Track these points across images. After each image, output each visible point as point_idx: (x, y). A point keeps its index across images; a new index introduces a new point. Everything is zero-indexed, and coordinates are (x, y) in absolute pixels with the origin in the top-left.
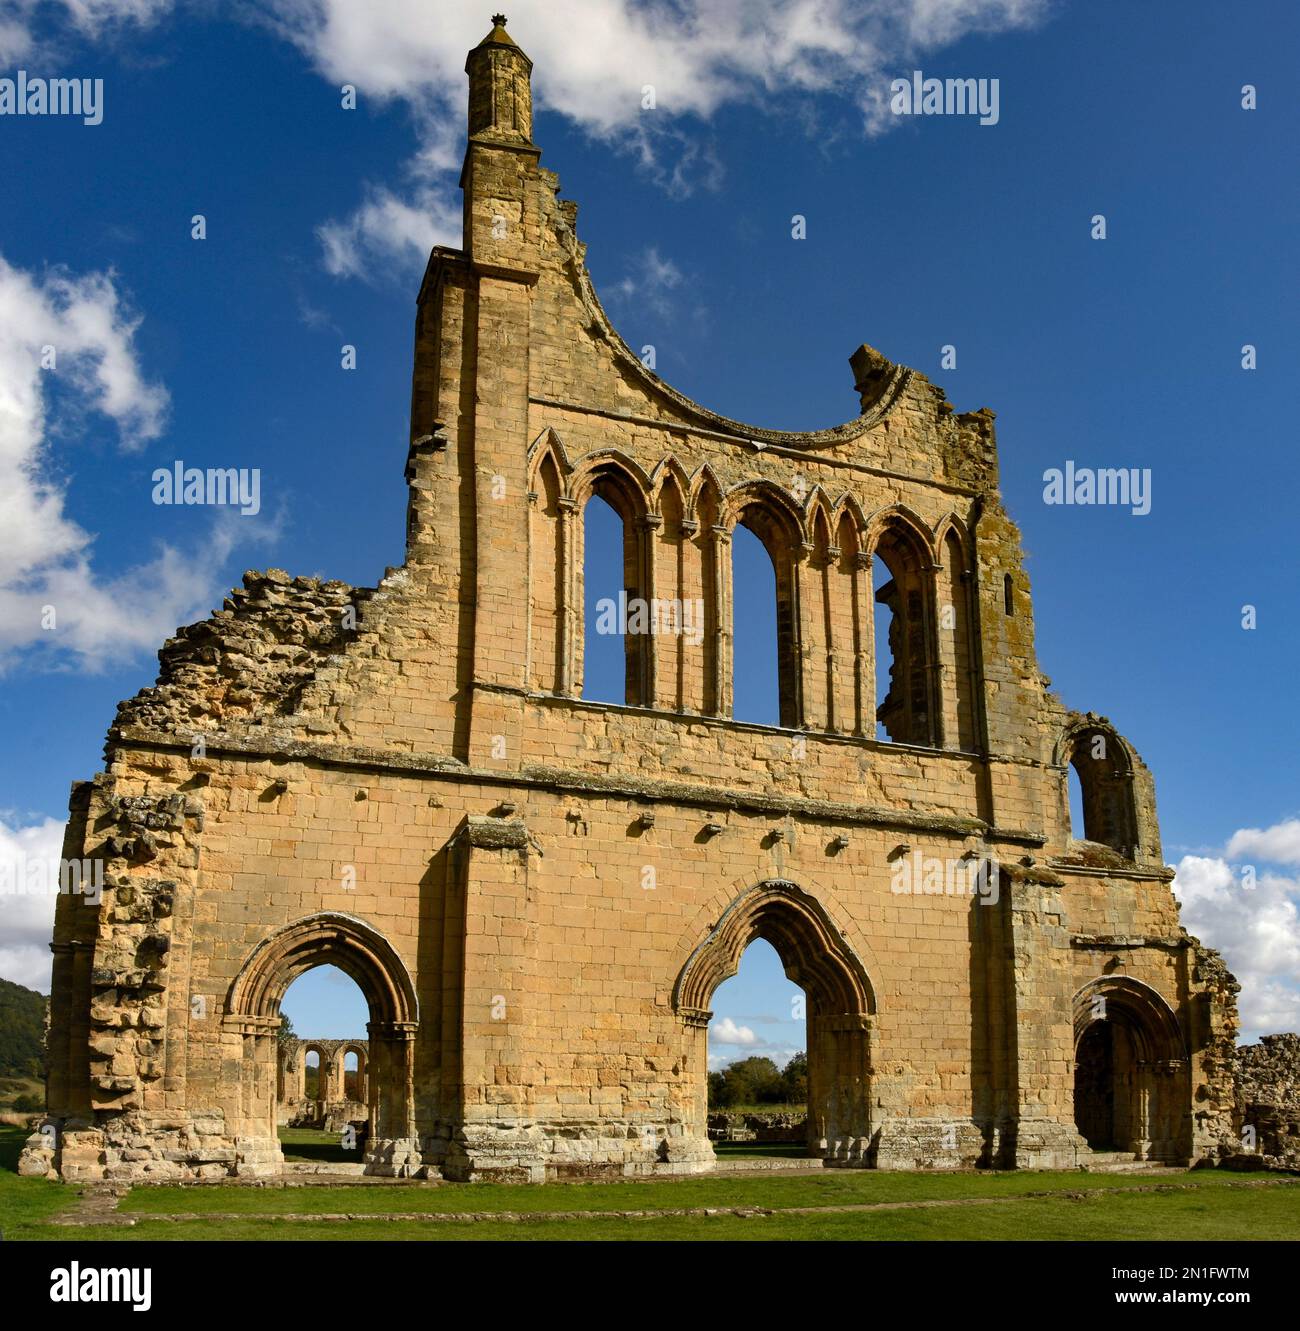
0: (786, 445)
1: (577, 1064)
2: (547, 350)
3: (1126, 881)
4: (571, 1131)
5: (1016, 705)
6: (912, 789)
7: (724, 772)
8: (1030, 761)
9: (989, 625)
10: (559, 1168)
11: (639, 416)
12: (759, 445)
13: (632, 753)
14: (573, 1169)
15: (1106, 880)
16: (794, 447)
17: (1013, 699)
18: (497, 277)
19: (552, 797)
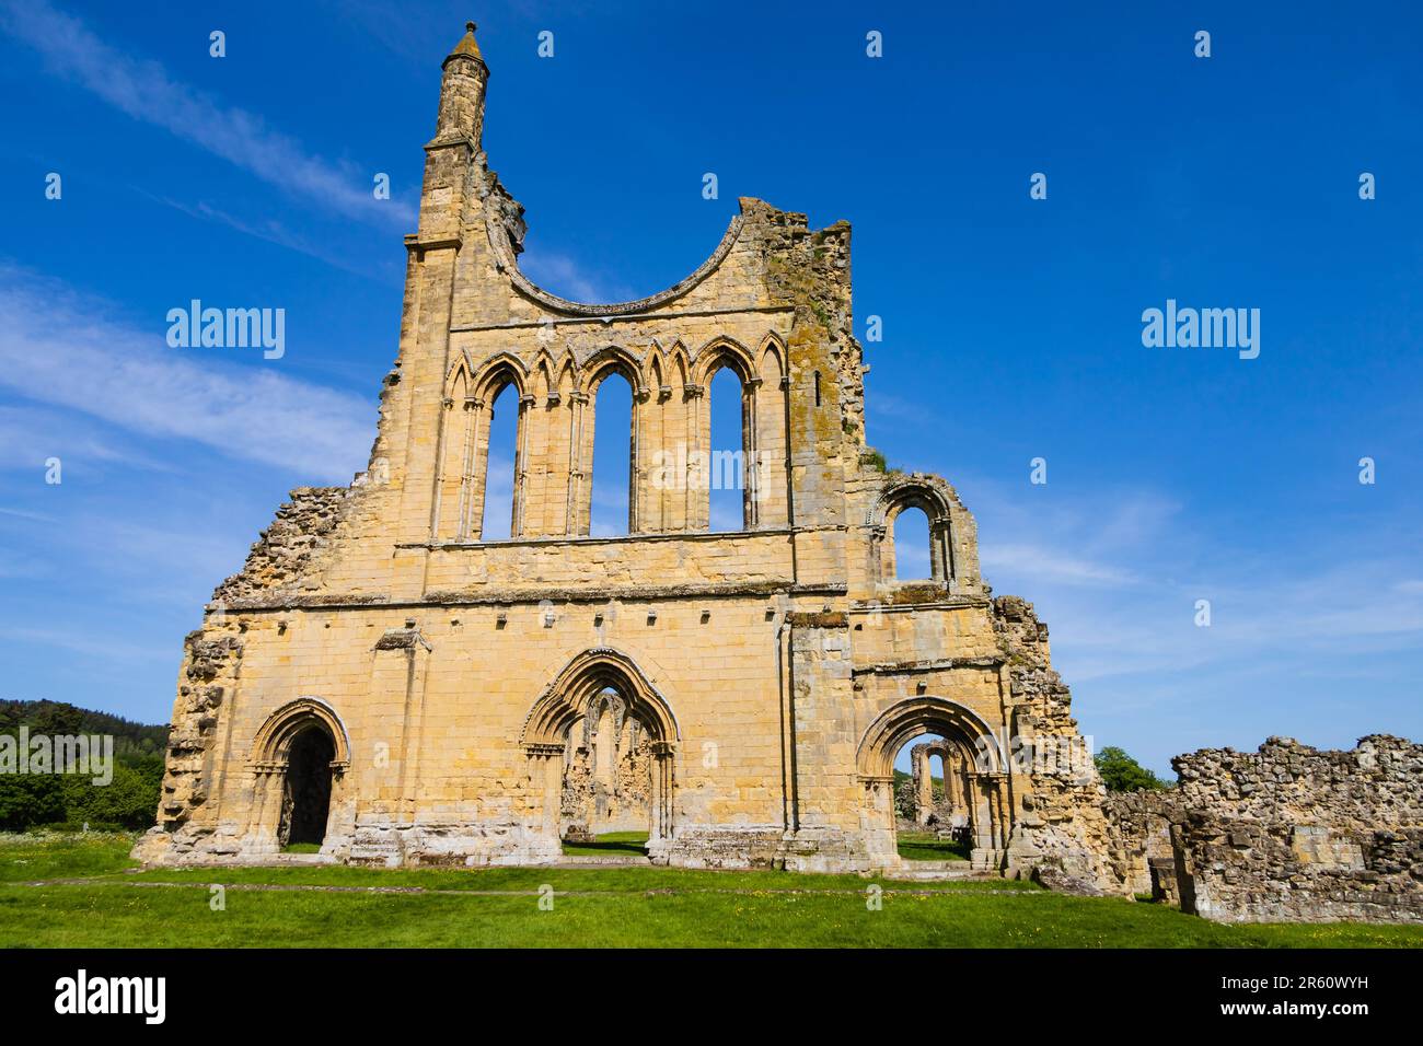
0: (627, 313)
1: (449, 785)
2: (466, 292)
3: (935, 612)
4: (440, 832)
5: (822, 482)
6: (726, 565)
7: (568, 576)
8: (835, 527)
9: (798, 419)
10: (423, 858)
11: (525, 322)
12: (606, 319)
13: (503, 574)
14: (432, 860)
15: (913, 614)
16: (635, 313)
17: (819, 477)
18: (435, 249)
19: (441, 610)
